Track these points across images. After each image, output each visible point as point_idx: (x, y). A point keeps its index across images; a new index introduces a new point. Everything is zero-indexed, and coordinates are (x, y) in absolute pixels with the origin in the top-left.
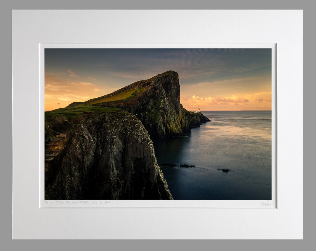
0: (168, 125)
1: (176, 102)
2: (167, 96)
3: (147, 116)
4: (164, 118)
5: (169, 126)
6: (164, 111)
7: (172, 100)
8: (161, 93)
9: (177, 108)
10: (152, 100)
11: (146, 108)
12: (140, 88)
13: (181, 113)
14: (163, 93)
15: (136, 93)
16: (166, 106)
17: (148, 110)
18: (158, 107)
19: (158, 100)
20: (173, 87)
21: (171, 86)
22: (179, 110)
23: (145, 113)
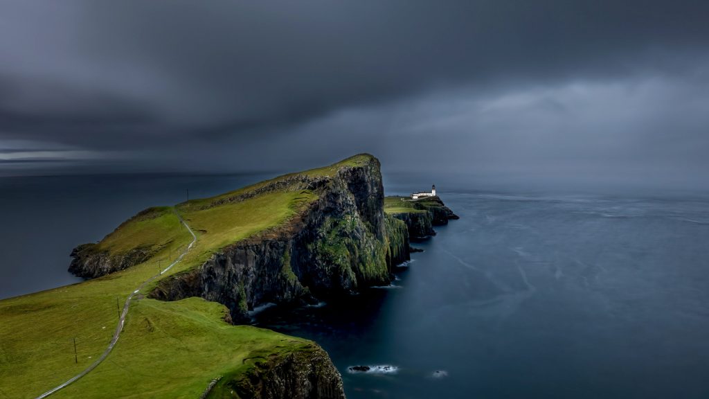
0: (361, 265)
1: (377, 218)
2: (359, 209)
3: (320, 251)
4: (354, 253)
5: (365, 268)
6: (353, 239)
7: (369, 216)
8: (347, 204)
9: (379, 231)
10: (328, 218)
11: (317, 235)
12: (303, 192)
13: (386, 239)
14: (351, 203)
15: (296, 202)
16: (357, 230)
17: (321, 238)
18: (340, 231)
19: (341, 217)
20: (370, 191)
21: (366, 187)
22: (384, 234)
23: (316, 245)
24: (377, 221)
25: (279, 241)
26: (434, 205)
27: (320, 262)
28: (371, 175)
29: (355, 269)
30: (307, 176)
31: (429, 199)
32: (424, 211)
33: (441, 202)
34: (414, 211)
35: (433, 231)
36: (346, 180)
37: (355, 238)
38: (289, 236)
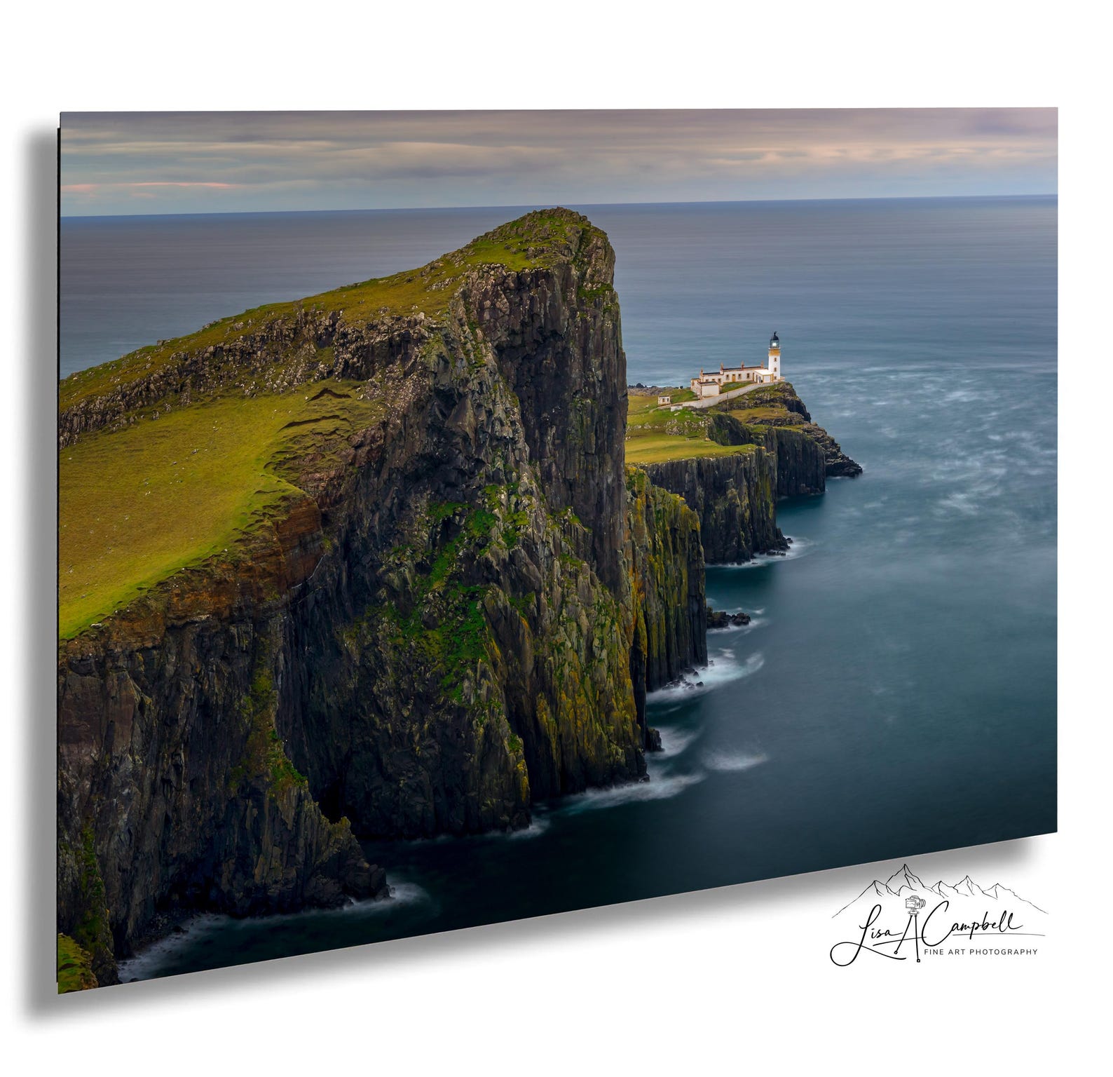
0: (543, 703)
1: (600, 494)
2: (536, 455)
3: (389, 655)
4: (519, 651)
5: (555, 714)
6: (514, 589)
7: (571, 485)
8: (493, 437)
9: (607, 547)
10: (420, 504)
11: (379, 583)
12: (325, 391)
13: (629, 579)
14: (507, 432)
15: (294, 439)
16: (530, 546)
17: (393, 593)
18: (469, 558)
19: (471, 497)
20: (575, 373)
21: (562, 358)
22: (625, 558)
23: (372, 628)
24: (599, 507)
25: (232, 620)
26: (779, 422)
27: (390, 701)
28: (581, 302)
29: (522, 722)
30: (335, 318)
31: (761, 398)
32: (749, 449)
33: (798, 407)
34: (713, 451)
35: (778, 534)
36: (488, 331)
37: (522, 585)
38: (273, 598)
